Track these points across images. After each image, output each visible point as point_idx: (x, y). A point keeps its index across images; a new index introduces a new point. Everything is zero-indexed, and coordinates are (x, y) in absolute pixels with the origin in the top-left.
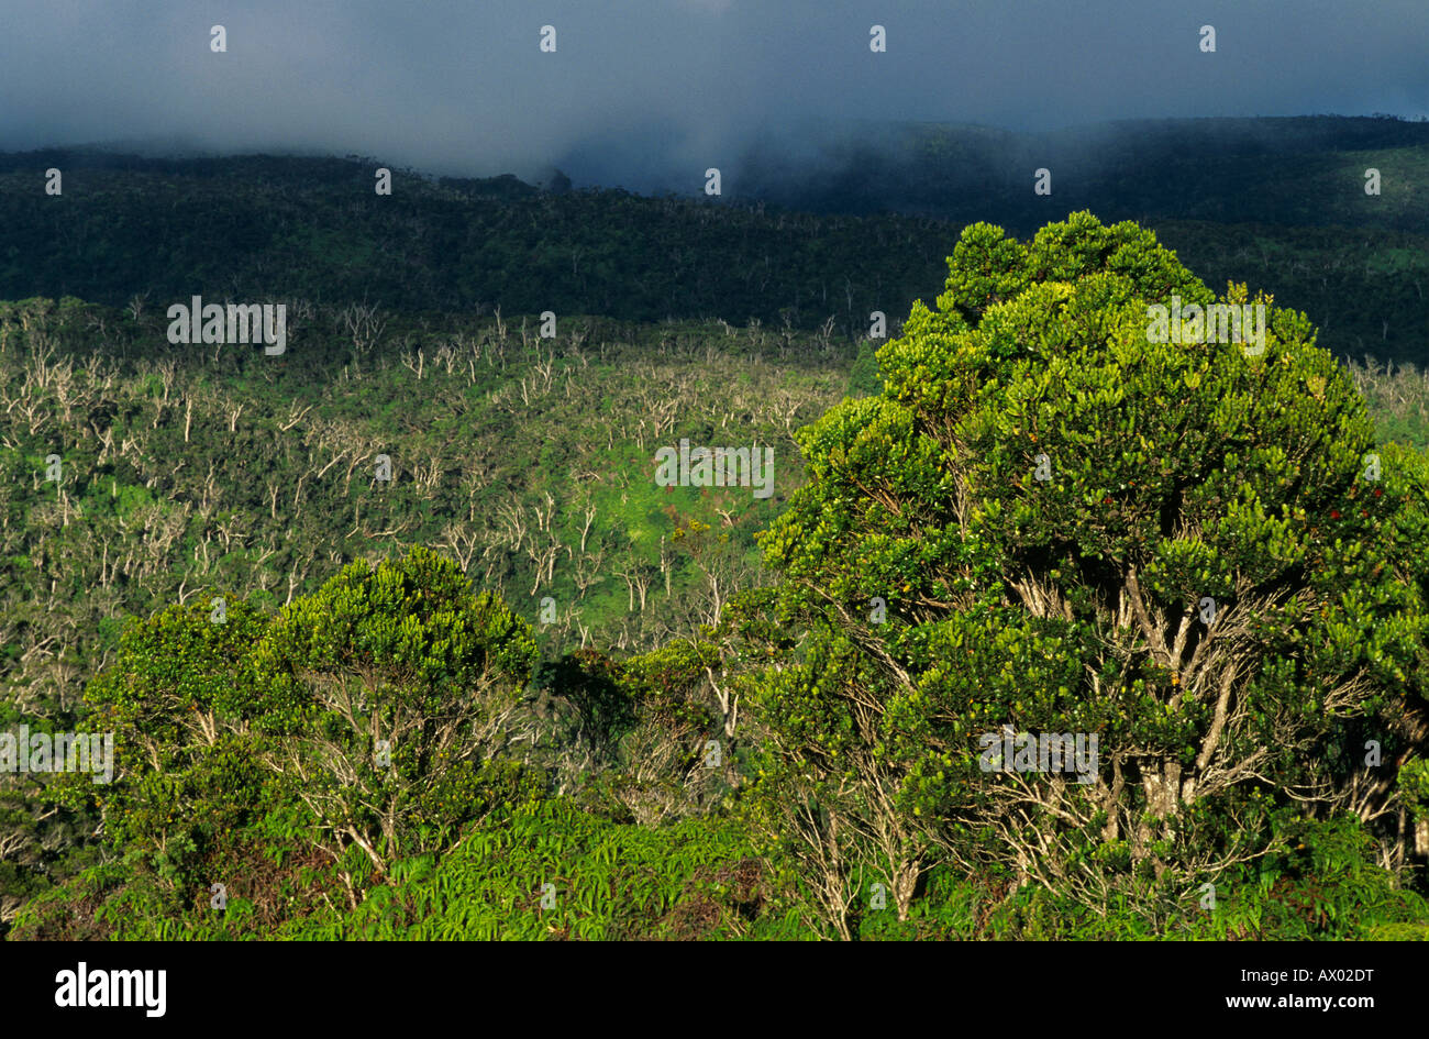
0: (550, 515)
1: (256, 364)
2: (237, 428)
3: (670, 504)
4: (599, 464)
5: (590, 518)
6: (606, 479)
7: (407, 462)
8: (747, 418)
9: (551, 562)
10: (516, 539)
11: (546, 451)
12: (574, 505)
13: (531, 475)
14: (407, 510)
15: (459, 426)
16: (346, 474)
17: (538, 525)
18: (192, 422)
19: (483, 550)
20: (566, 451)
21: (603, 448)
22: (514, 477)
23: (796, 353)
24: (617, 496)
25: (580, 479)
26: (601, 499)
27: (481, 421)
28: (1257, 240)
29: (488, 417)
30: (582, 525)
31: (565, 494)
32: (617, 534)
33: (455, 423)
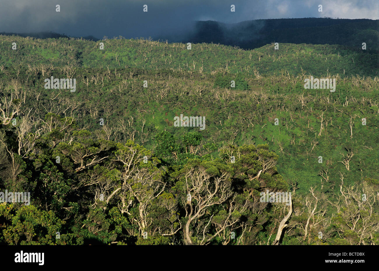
0: (132, 122)
1: (38, 83)
2: (39, 99)
3: (167, 119)
4: (146, 107)
5: (144, 123)
6: (148, 112)
7: (88, 108)
8: (188, 93)
9: (134, 136)
10: (123, 129)
11: (130, 104)
12: (139, 119)
13: (125, 112)
14: (89, 122)
15: (101, 99)
16: (71, 112)
17: (129, 125)
18: (26, 98)
19: (114, 132)
20: (136, 104)
21: (146, 103)
22: (120, 112)
23: (195, 77)
24: (151, 117)
25: (140, 112)
26: (147, 117)
27: (108, 97)
28: (305, 48)
29: (109, 96)
30: (142, 125)
31: (136, 116)
32: (152, 127)
33: (100, 98)
